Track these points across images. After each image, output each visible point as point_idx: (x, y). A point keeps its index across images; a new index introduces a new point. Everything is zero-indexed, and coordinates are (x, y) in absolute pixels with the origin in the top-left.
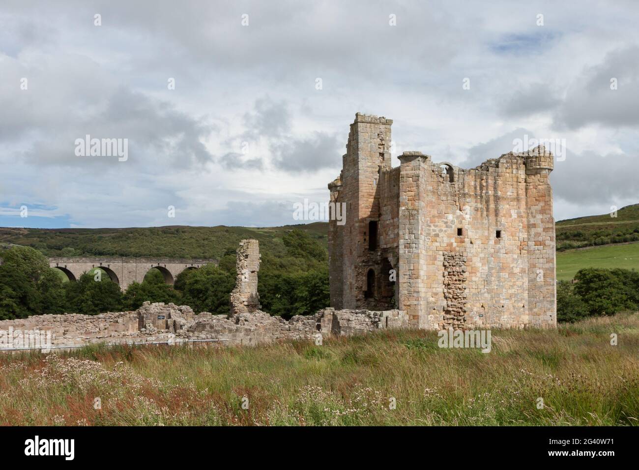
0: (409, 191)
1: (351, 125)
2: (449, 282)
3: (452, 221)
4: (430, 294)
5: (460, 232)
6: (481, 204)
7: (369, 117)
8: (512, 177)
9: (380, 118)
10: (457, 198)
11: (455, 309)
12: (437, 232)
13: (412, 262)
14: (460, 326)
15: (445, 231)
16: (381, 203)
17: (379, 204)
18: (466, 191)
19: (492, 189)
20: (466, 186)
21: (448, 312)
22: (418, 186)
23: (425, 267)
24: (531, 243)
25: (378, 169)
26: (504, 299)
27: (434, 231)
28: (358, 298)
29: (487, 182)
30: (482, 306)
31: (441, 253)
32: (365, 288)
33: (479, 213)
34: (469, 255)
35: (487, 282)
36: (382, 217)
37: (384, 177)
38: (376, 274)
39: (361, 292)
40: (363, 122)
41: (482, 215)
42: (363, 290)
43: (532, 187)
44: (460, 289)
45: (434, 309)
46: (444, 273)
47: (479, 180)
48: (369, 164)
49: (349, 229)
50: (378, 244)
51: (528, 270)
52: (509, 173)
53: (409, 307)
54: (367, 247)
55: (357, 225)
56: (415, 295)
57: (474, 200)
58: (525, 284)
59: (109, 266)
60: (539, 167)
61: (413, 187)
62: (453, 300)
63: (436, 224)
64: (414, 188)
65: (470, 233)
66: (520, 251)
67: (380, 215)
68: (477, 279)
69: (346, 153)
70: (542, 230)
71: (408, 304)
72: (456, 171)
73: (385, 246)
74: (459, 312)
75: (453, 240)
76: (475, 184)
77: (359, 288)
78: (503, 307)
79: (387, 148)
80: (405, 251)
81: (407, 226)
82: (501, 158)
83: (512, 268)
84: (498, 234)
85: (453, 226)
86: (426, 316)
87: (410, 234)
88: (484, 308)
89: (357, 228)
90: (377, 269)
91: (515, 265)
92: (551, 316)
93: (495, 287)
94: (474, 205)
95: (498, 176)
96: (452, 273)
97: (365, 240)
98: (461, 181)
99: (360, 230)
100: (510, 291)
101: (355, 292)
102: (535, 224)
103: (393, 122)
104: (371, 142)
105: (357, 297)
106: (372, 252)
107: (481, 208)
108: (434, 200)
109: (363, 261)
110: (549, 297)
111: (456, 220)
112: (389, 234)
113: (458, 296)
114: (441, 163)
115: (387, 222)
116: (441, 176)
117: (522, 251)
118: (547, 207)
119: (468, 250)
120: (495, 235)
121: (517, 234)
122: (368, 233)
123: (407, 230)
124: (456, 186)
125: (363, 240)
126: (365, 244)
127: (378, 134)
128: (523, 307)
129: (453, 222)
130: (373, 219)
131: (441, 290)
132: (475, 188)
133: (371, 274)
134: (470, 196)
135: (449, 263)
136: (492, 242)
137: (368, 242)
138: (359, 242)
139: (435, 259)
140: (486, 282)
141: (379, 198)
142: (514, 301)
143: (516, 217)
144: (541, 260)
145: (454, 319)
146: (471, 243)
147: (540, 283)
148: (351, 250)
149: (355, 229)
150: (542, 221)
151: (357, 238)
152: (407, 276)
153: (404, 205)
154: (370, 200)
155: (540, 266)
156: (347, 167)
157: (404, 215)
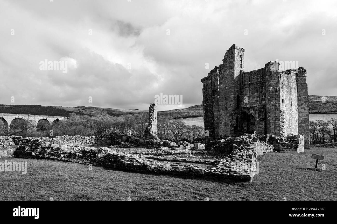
0: (274, 80)
2: (281, 123)
6: (288, 89)
10: (282, 86)
17: (240, 87)
19: (290, 83)
25: (240, 72)
28: (232, 129)
30: (288, 134)
33: (287, 93)
37: (244, 75)
42: (234, 126)
43: (299, 84)
44: (283, 126)
48: (238, 68)
50: (240, 105)
51: (298, 119)
53: (275, 134)
54: (236, 106)
55: (232, 96)
56: (278, 128)
57: (286, 87)
58: (297, 125)
61: (276, 78)
65: (285, 102)
66: (296, 111)
67: (241, 92)
68: (287, 122)
70: (304, 102)
73: (245, 106)
79: (243, 62)
80: (273, 107)
85: (281, 98)
93: (291, 126)
95: (291, 78)
96: (281, 119)
97: (236, 103)
99: (234, 98)
100: (294, 128)
101: (230, 127)
102: (301, 100)
103: (245, 50)
104: (238, 59)
106: (238, 109)
109: (235, 113)
111: (282, 95)
113: (283, 129)
115: (248, 95)
119: (285, 109)
120: (291, 103)
122: (237, 100)
127: (240, 55)
130: (238, 94)
132: (286, 82)
135: (281, 114)
136: (290, 106)
140: (289, 124)
143: (295, 96)
144: (304, 115)
146: (285, 106)
147: (303, 125)
148: (226, 108)
149: (230, 98)
150: (304, 99)
151: (232, 102)
152: (274, 119)
153: (272, 86)
154: (237, 85)
155: (303, 117)
156: (223, 70)
157: (273, 91)
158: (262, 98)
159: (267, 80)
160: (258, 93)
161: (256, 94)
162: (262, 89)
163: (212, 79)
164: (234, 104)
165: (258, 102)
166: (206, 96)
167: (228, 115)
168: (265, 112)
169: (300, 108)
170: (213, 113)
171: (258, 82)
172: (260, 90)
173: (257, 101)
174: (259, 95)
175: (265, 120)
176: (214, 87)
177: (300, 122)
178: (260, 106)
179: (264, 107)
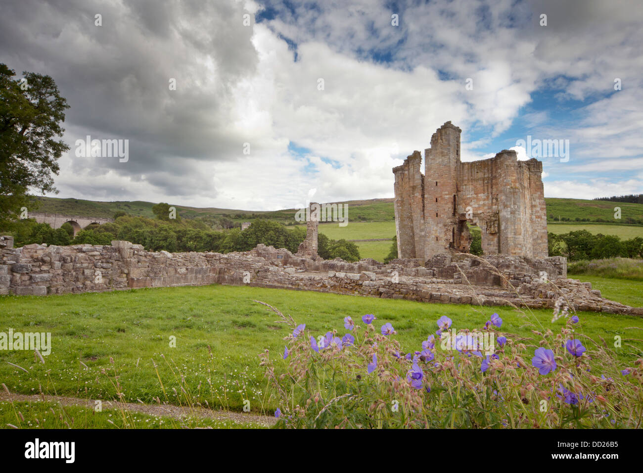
16: (458, 183)
36: (462, 193)
37: (463, 166)
38: (455, 231)
39: (448, 243)
42: (451, 241)
43: (532, 183)
54: (453, 212)
64: (515, 174)
67: (458, 191)
71: (514, 252)
77: (448, 240)
81: (513, 199)
87: (514, 204)
90: (455, 227)
97: (452, 207)
103: (461, 131)
106: (454, 216)
109: (452, 221)
115: (469, 196)
122: (453, 203)
123: (512, 202)
130: (455, 194)
148: (437, 214)
149: (443, 199)
151: (448, 205)
152: (513, 233)
153: (509, 185)
154: (453, 181)
156: (431, 157)
157: (510, 192)
158: (492, 202)
159: (500, 175)
160: (486, 193)
161: (482, 195)
162: (492, 188)
163: (409, 169)
164: (450, 209)
165: (486, 208)
166: (402, 194)
167: (441, 225)
168: (497, 222)
169: (535, 217)
170: (412, 221)
171: (484, 178)
172: (488, 189)
173: (484, 205)
174: (488, 197)
175: (497, 233)
176: (414, 181)
177: (535, 237)
178: (488, 213)
179: (497, 214)
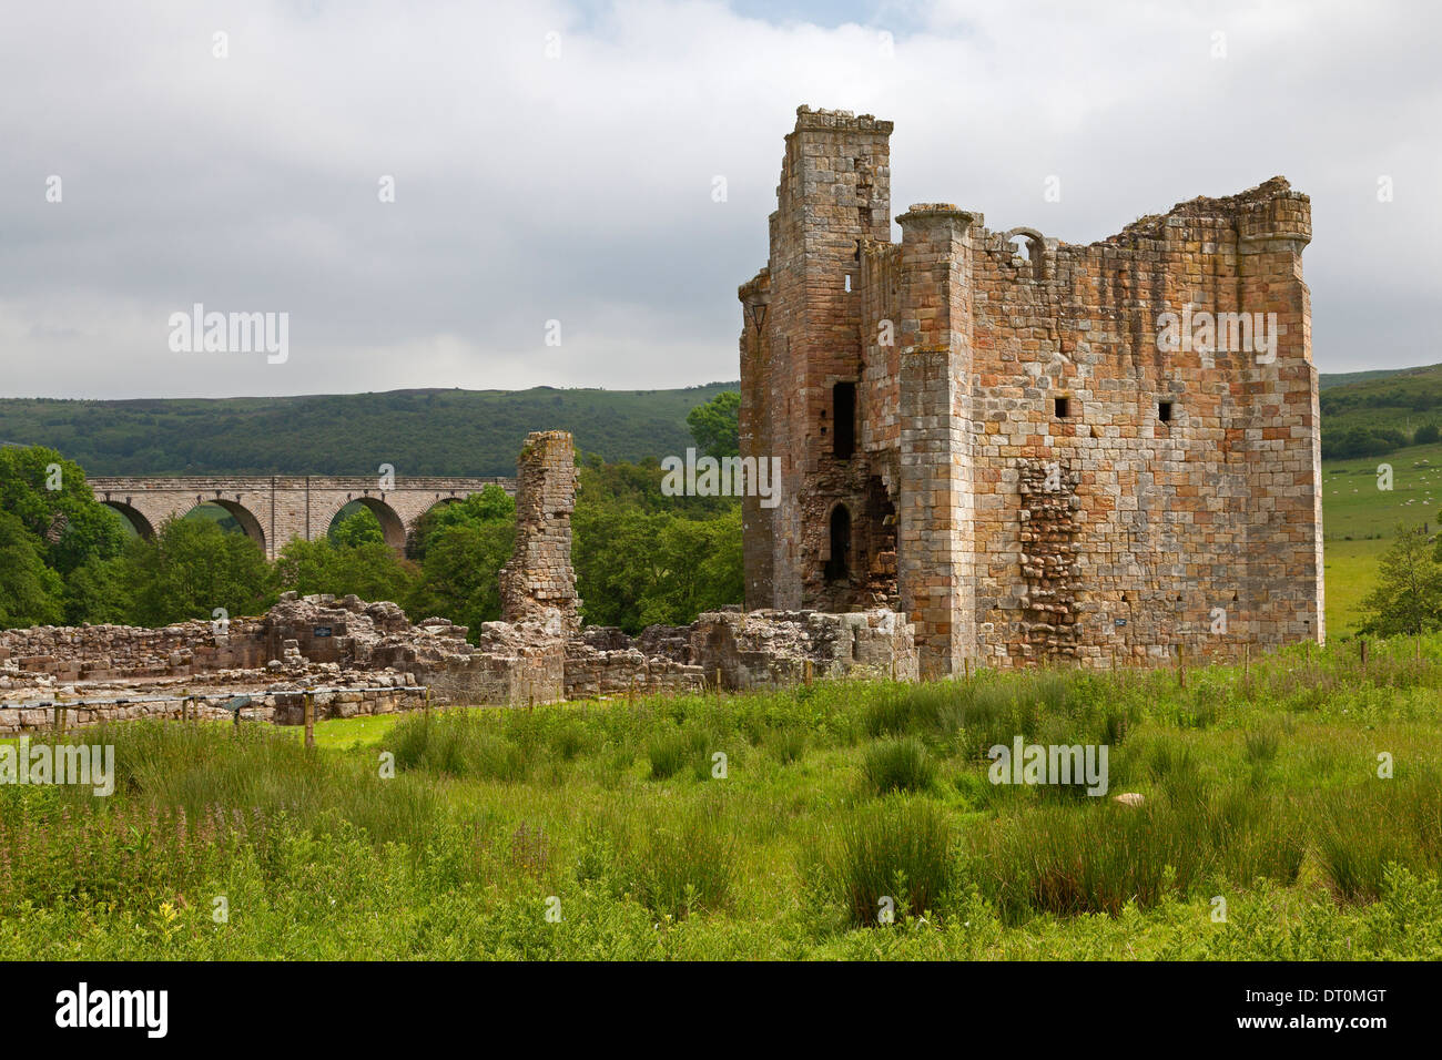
0: (924, 306)
1: (787, 138)
2: (1035, 536)
3: (1041, 380)
4: (985, 568)
5: (1062, 407)
6: (1119, 335)
7: (831, 115)
8: (1202, 263)
9: (860, 117)
10: (1053, 321)
11: (1050, 607)
12: (1001, 409)
13: (933, 487)
14: (1064, 651)
15: (1023, 406)
16: (863, 335)
17: (859, 338)
18: (1078, 302)
19: (1148, 295)
20: (1079, 287)
21: (1031, 615)
22: (946, 292)
23: (969, 500)
24: (1254, 434)
25: (854, 250)
26: (1181, 580)
27: (993, 406)
28: (809, 578)
29: (1134, 277)
30: (1124, 599)
31: (1012, 462)
32: (825, 554)
33: (1114, 359)
34: (1088, 465)
35: (1136, 535)
36: (868, 372)
37: (871, 270)
38: (854, 517)
39: (815, 565)
40: (815, 130)
41: (1120, 364)
42: (820, 558)
43: (1254, 288)
44: (1062, 553)
45: (996, 607)
46: (1019, 515)
47: (1110, 273)
48: (833, 237)
49: (786, 403)
50: (858, 441)
51: (1247, 505)
52: (1192, 253)
53: (926, 603)
54: (830, 449)
55: (803, 392)
56: (941, 571)
57: (1099, 325)
58: (1238, 539)
59: (238, 497)
60: (1271, 234)
61: (934, 295)
62: (1047, 583)
63: (997, 388)
64: (938, 298)
65: (1088, 410)
66: (1225, 452)
67: (862, 367)
68: (1108, 529)
69: (777, 209)
70: (1282, 397)
71: (924, 594)
72: (1051, 249)
73: (874, 447)
74: (1063, 615)
75: (1044, 429)
76: (1102, 283)
77: (809, 554)
78: (1179, 599)
79: (878, 194)
80: (915, 459)
81: (921, 395)
82: (1172, 213)
83: (1204, 498)
84: (1165, 411)
85: (1044, 394)
86: (974, 624)
87: (926, 414)
88: (1129, 602)
89: (802, 399)
90: (856, 504)
91: (1212, 492)
92: (1307, 622)
93: (1159, 549)
94: (1097, 336)
95: (1162, 261)
96: (1039, 515)
97: (823, 430)
98: (1064, 275)
99: (810, 406)
100: (1198, 559)
101: (800, 566)
102: (1262, 384)
103: (895, 126)
104: (837, 181)
105: (805, 578)
106: (844, 462)
107: (1118, 345)
108: (992, 327)
109: (820, 483)
110: (1301, 573)
111: (1050, 379)
112: (883, 414)
113: (1059, 572)
114: (1015, 232)
115: (879, 385)
116: (1010, 265)
117: (1229, 454)
118: (1294, 338)
119: (1084, 453)
120: (1156, 414)
121: (1216, 410)
122: (830, 415)
123: (920, 406)
124: (1052, 289)
125: (817, 433)
126: (825, 441)
127: (856, 160)
128: (1235, 598)
129: (1042, 382)
130: (842, 378)
131: (1013, 557)
132: (1103, 293)
133: (839, 518)
134: (1088, 314)
135: (1034, 487)
136: (1149, 432)
137: (832, 435)
138: (808, 435)
139: (997, 477)
140: (1132, 537)
141: (858, 324)
142: (1208, 586)
143: (1213, 366)
144: (1280, 478)
145: (1047, 632)
146: (1093, 435)
147: (1279, 537)
148: (790, 457)
149: (798, 402)
150: (1283, 376)
151: (804, 426)
154: (835, 328)
155: (1278, 491)
157: (912, 369)
167: (795, 499)
